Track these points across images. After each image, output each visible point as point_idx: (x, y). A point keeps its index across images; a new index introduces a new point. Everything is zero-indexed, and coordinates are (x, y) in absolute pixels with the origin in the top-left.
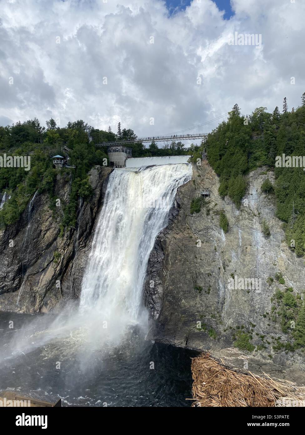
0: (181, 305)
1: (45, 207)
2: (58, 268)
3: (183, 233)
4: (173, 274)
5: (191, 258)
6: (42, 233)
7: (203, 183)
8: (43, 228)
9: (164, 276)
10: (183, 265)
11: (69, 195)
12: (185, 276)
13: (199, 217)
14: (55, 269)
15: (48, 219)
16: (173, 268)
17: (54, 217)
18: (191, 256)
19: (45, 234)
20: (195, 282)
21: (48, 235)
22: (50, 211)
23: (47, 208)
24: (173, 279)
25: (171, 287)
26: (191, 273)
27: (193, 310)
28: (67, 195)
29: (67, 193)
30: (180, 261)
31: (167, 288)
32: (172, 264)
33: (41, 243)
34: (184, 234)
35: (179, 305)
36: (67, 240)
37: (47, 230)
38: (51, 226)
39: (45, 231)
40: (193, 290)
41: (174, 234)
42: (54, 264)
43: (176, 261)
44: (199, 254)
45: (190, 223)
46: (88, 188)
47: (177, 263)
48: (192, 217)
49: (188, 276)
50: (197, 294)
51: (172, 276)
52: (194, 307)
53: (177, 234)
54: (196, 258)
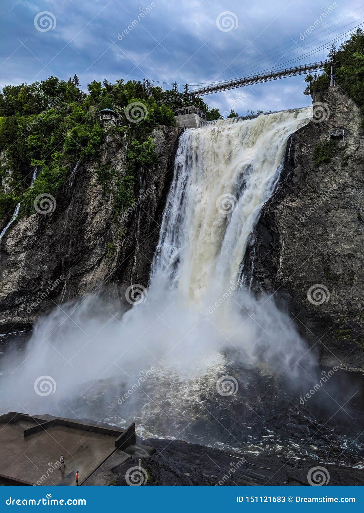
0: (306, 304)
1: (91, 181)
2: (113, 265)
3: (301, 198)
4: (289, 259)
5: (319, 233)
6: (89, 219)
7: (332, 119)
8: (90, 209)
9: (274, 264)
10: (305, 244)
11: (124, 165)
12: (311, 260)
13: (330, 171)
14: (109, 265)
15: (96, 197)
16: (288, 251)
17: (104, 195)
18: (318, 231)
19: (93, 218)
20: (328, 269)
21: (97, 220)
22: (98, 186)
23: (94, 182)
24: (290, 266)
25: (287, 279)
26: (319, 255)
27: (327, 310)
28: (122, 165)
29: (121, 161)
30: (300, 239)
31: (282, 279)
32: (287, 246)
33: (88, 231)
34: (303, 201)
35: (302, 303)
36: (125, 226)
37: (96, 213)
38: (101, 207)
39: (93, 213)
40: (326, 280)
41: (287, 202)
42: (107, 259)
43: (294, 241)
44: (331, 226)
45: (313, 182)
46: (150, 154)
47: (295, 242)
48: (317, 171)
49: (316, 260)
50: (332, 286)
51: (287, 262)
52: (327, 305)
53: (293, 201)
54: (327, 232)
